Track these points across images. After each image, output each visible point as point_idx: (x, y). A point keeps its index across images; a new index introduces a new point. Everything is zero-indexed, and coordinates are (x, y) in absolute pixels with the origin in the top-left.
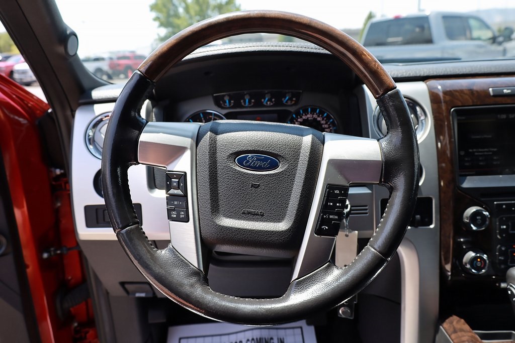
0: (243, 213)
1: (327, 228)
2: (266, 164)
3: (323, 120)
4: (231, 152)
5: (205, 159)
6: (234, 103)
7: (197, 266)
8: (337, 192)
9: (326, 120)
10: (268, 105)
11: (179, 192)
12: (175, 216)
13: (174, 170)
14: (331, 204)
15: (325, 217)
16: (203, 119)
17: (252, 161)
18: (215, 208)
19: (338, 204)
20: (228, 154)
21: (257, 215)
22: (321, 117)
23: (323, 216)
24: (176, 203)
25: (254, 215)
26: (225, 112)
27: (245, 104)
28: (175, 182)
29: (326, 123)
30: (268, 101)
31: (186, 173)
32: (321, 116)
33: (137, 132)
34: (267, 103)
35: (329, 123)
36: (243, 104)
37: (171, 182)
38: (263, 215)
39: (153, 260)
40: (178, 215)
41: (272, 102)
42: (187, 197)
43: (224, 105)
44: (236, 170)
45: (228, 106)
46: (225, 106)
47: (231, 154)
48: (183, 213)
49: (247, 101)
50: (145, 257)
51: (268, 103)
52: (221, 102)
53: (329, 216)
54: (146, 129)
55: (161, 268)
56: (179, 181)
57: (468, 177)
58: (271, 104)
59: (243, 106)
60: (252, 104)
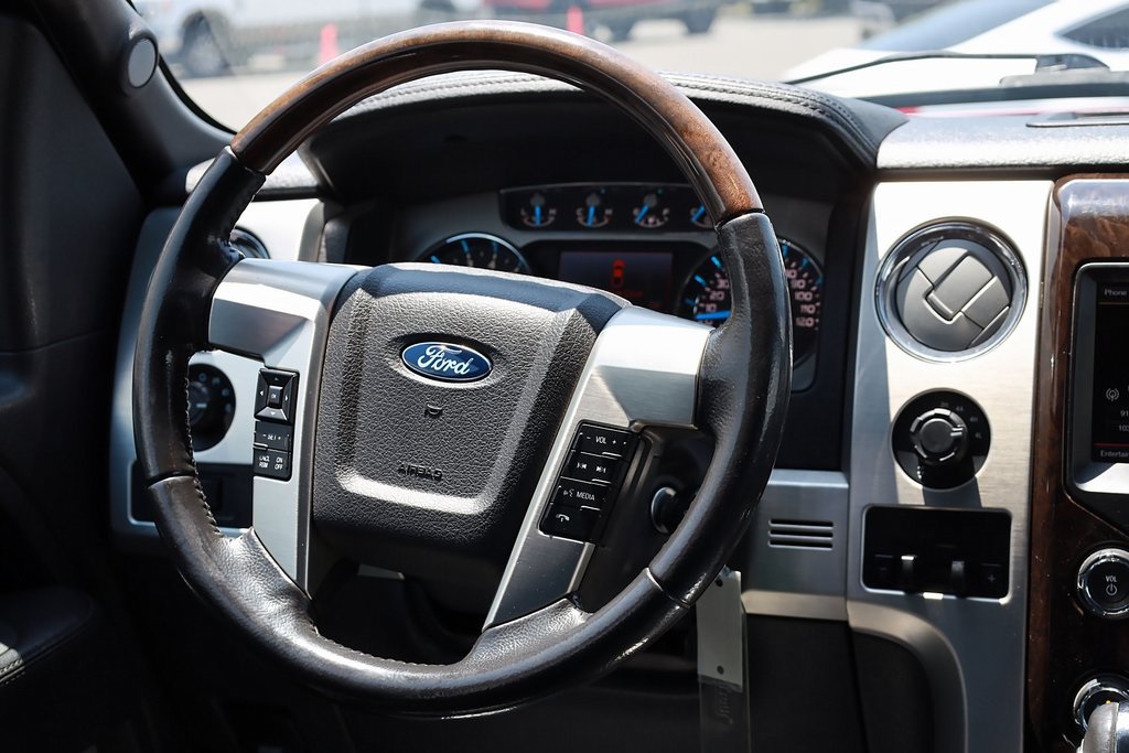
0: (400, 471)
1: (567, 518)
2: (464, 368)
3: (799, 277)
4: (395, 335)
5: (340, 347)
6: (556, 216)
7: (295, 578)
8: (601, 440)
9: (807, 279)
10: (650, 226)
11: (280, 414)
12: (266, 465)
13: (278, 366)
14: (584, 466)
15: (565, 493)
16: (468, 256)
17: (437, 358)
18: (346, 455)
19: (598, 469)
20: (389, 339)
21: (429, 476)
22: (796, 268)
23: (561, 491)
24: (270, 437)
25: (422, 476)
26: (524, 239)
27: (586, 220)
28: (275, 391)
29: (807, 289)
30: (650, 213)
31: (298, 374)
32: (794, 265)
33: (212, 279)
34: (647, 222)
35: (814, 288)
36: (580, 220)
37: (268, 393)
38: (439, 479)
39: (207, 551)
40: (272, 463)
41: (662, 220)
42: (293, 425)
43: (530, 220)
44: (399, 375)
45: (538, 223)
46: (530, 224)
47: (395, 339)
48: (281, 460)
49: (592, 211)
50: (191, 542)
51: (651, 220)
52: (523, 213)
53: (575, 494)
54: (233, 272)
55: (220, 570)
56: (282, 391)
57: (1118, 466)
58: (659, 224)
59: (581, 226)
60: (606, 221)
